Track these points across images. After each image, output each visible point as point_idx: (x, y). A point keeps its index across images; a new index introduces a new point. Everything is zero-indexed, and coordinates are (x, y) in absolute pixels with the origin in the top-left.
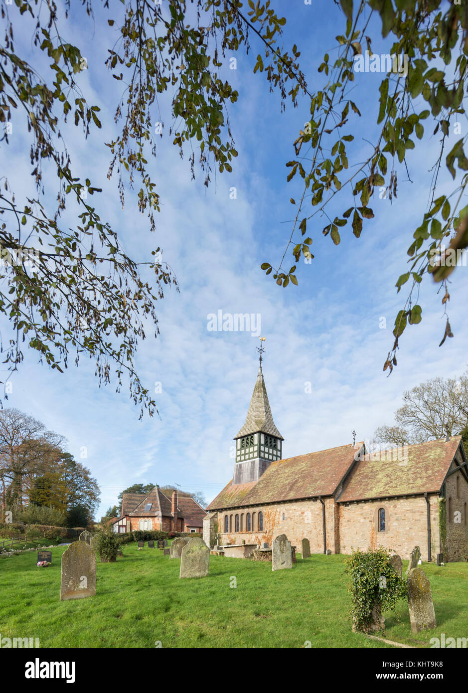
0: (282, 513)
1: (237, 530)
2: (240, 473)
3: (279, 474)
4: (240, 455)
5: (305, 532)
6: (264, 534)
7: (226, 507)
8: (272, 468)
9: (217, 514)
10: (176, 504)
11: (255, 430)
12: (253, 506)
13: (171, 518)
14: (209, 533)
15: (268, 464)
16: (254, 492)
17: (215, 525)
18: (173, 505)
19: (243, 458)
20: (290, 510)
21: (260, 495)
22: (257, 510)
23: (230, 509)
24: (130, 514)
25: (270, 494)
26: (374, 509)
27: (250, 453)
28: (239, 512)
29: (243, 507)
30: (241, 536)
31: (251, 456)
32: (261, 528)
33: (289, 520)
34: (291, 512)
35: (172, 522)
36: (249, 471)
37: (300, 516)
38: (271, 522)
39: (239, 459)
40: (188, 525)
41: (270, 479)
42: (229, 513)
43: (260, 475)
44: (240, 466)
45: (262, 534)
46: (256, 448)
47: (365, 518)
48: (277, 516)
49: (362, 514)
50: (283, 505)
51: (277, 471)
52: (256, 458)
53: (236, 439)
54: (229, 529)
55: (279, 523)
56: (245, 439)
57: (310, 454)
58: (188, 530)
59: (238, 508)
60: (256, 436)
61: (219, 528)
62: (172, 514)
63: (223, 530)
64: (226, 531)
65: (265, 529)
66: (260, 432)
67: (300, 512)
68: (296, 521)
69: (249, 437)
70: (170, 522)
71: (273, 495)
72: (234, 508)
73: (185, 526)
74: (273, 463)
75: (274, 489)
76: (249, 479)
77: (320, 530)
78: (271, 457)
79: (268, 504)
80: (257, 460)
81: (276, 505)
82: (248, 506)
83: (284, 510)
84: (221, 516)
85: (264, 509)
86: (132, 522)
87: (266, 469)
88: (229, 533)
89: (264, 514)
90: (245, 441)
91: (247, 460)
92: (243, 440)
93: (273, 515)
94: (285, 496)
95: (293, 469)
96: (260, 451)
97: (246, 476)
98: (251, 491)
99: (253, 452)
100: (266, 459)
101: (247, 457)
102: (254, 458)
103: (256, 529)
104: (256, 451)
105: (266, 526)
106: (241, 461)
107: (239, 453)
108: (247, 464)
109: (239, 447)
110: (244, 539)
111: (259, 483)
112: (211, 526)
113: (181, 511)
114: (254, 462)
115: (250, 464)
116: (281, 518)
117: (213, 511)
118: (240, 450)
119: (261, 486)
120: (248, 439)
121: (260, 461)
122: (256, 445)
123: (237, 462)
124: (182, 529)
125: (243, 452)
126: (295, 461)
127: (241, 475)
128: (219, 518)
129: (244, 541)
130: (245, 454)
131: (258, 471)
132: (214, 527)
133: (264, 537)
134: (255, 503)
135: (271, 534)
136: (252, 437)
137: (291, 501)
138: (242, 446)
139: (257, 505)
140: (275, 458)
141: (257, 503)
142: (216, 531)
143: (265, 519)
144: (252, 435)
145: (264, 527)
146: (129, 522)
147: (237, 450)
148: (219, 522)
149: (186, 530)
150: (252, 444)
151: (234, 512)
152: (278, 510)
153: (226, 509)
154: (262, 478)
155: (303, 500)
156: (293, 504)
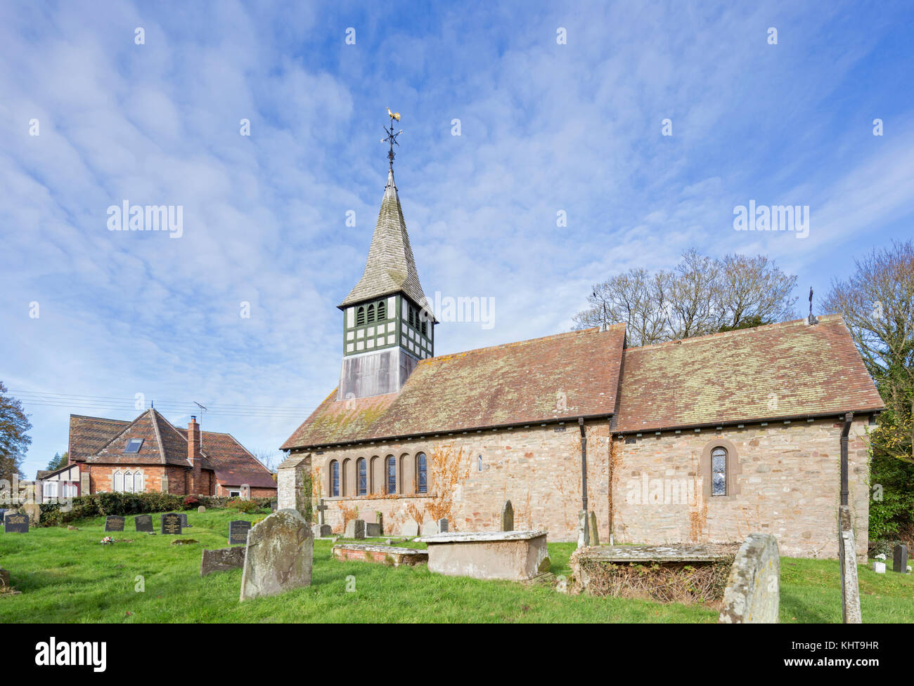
0: (475, 454)
1: (361, 490)
2: (355, 377)
3: (446, 379)
4: (355, 341)
5: (534, 495)
6: (431, 501)
7: (334, 441)
8: (424, 371)
9: (309, 456)
10: (197, 442)
11: (389, 290)
12: (402, 439)
13: (187, 469)
14: (293, 498)
15: (413, 364)
16: (396, 411)
17: (306, 481)
18: (191, 446)
19: (360, 346)
20: (497, 448)
21: (417, 418)
22: (412, 448)
23: (344, 446)
24: (89, 459)
25: (442, 416)
26: (700, 449)
27: (376, 337)
28: (367, 452)
29: (378, 442)
30: (372, 503)
31: (381, 342)
32: (421, 486)
33: (493, 470)
34: (499, 452)
35: (190, 476)
36: (377, 372)
37: (522, 462)
38: (449, 474)
39: (350, 348)
40: (224, 482)
41: (430, 389)
42: (340, 455)
43: (403, 381)
44: (355, 362)
45: (426, 500)
46: (392, 327)
47: (677, 468)
48: (463, 462)
49: (669, 460)
50: (477, 438)
51: (439, 374)
52: (392, 346)
53: (344, 308)
54: (340, 488)
55: (467, 476)
56: (366, 307)
57: (507, 346)
58: (225, 493)
59: (366, 443)
60: (392, 301)
61: (315, 488)
62: (190, 461)
63: (325, 492)
64: (333, 492)
65: (433, 491)
66: (401, 294)
67: (521, 454)
68: (511, 472)
69: (376, 305)
70: (185, 477)
71: (450, 417)
72: (355, 444)
73: (219, 485)
74: (421, 361)
75: (447, 404)
76: (377, 389)
77: (572, 492)
78: (417, 352)
79: (443, 435)
80: (395, 351)
81: (459, 439)
82: (390, 441)
83: (482, 449)
84: (320, 462)
85: (429, 447)
86: (94, 475)
87: (411, 371)
88: (340, 497)
89: (429, 458)
90: (365, 312)
91: (371, 350)
92: (361, 310)
93: (452, 460)
94: (485, 419)
95: (478, 371)
96: (400, 334)
97: (369, 383)
98: (390, 410)
99: (386, 335)
100: (410, 351)
101: (371, 344)
102: (386, 345)
103: (409, 487)
104: (391, 333)
105: (436, 482)
106: (356, 352)
107: (350, 336)
108: (370, 360)
109: (351, 323)
110: (380, 510)
111: (404, 396)
112: (297, 482)
113: (208, 457)
114: (388, 355)
115: (378, 359)
116: (474, 465)
117: (302, 450)
118: (355, 330)
119: (412, 401)
120: (371, 307)
121: (401, 352)
122: (391, 321)
123: (346, 354)
124: (211, 490)
125: (361, 334)
126: (475, 358)
127: (358, 381)
128: (314, 465)
129: (381, 515)
130: (366, 339)
131: (398, 373)
132: (305, 485)
133: (431, 507)
134: (409, 433)
135: (447, 499)
136: (382, 304)
137: (501, 429)
138: (359, 322)
139: (415, 438)
140: (423, 353)
141: (416, 432)
142: (309, 493)
143: (432, 468)
144: (382, 298)
145: (429, 484)
146: (86, 475)
147: (347, 331)
148: (315, 475)
149: (219, 491)
150: (382, 317)
151: (353, 453)
152: (466, 448)
153: (333, 447)
154: (407, 387)
155: (534, 426)
156: (504, 435)
